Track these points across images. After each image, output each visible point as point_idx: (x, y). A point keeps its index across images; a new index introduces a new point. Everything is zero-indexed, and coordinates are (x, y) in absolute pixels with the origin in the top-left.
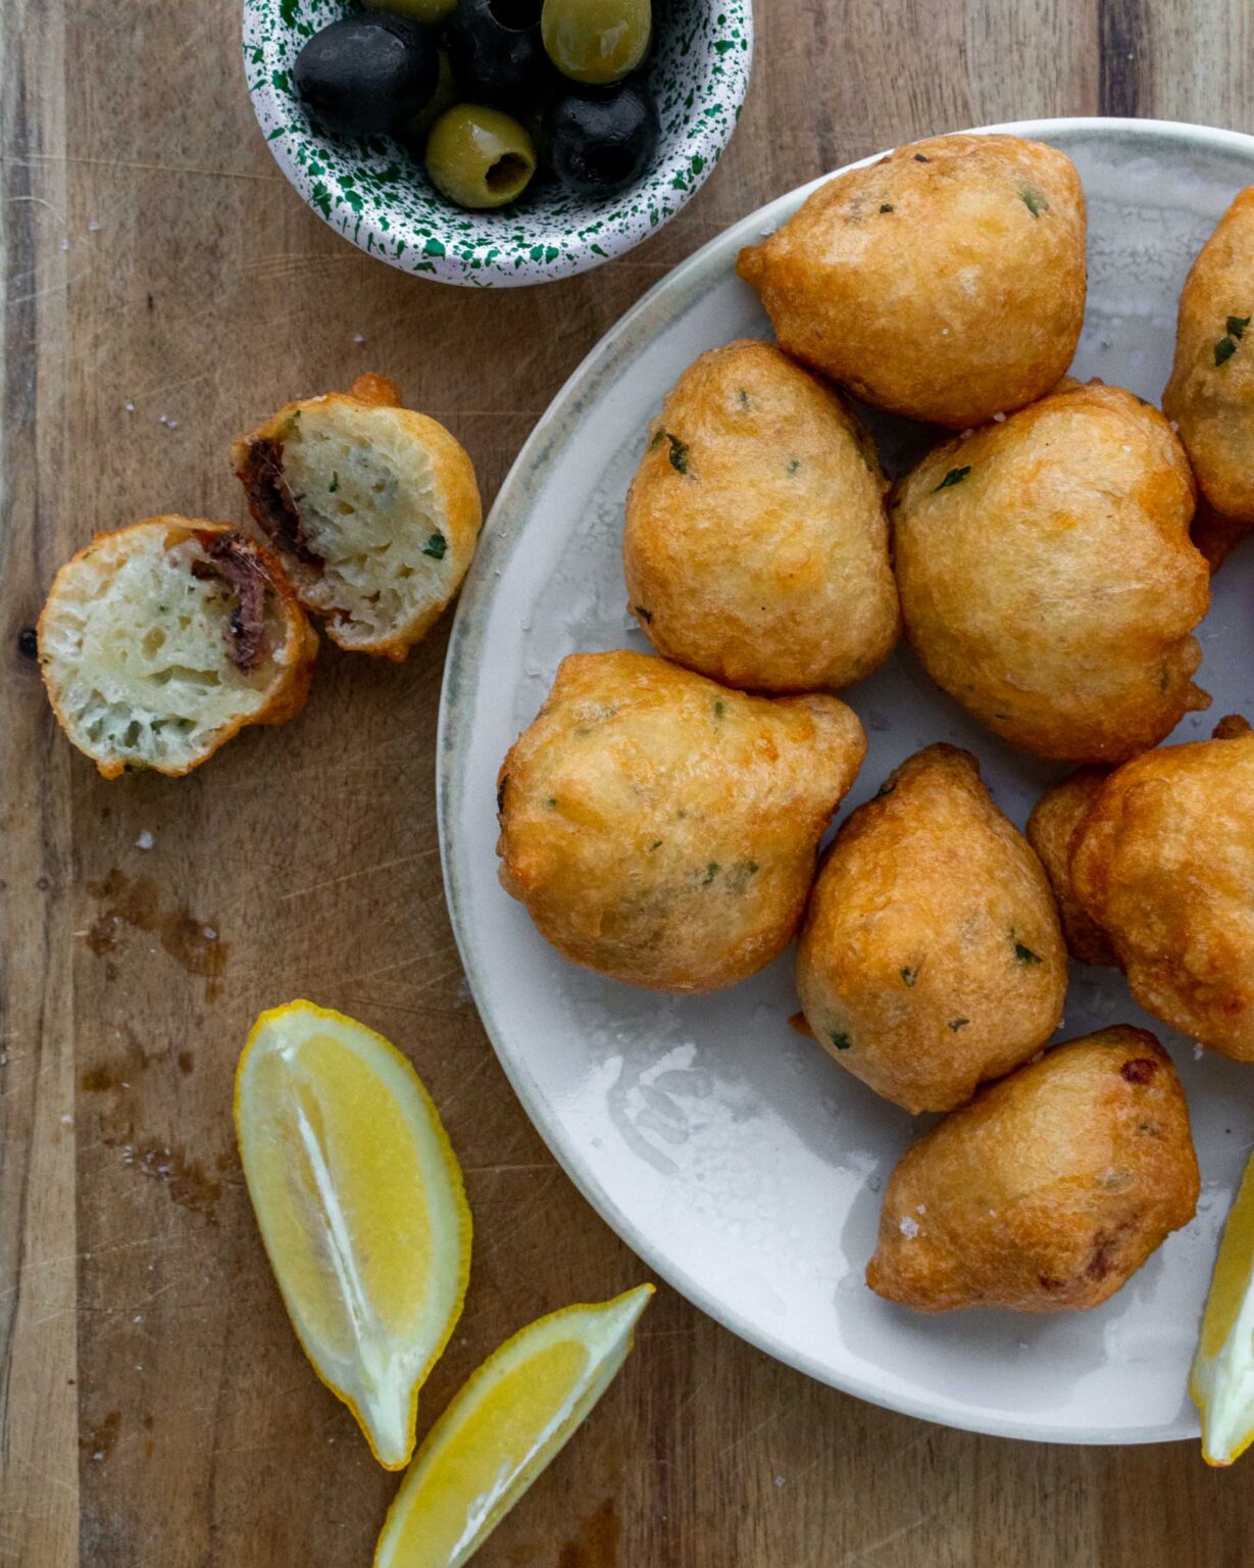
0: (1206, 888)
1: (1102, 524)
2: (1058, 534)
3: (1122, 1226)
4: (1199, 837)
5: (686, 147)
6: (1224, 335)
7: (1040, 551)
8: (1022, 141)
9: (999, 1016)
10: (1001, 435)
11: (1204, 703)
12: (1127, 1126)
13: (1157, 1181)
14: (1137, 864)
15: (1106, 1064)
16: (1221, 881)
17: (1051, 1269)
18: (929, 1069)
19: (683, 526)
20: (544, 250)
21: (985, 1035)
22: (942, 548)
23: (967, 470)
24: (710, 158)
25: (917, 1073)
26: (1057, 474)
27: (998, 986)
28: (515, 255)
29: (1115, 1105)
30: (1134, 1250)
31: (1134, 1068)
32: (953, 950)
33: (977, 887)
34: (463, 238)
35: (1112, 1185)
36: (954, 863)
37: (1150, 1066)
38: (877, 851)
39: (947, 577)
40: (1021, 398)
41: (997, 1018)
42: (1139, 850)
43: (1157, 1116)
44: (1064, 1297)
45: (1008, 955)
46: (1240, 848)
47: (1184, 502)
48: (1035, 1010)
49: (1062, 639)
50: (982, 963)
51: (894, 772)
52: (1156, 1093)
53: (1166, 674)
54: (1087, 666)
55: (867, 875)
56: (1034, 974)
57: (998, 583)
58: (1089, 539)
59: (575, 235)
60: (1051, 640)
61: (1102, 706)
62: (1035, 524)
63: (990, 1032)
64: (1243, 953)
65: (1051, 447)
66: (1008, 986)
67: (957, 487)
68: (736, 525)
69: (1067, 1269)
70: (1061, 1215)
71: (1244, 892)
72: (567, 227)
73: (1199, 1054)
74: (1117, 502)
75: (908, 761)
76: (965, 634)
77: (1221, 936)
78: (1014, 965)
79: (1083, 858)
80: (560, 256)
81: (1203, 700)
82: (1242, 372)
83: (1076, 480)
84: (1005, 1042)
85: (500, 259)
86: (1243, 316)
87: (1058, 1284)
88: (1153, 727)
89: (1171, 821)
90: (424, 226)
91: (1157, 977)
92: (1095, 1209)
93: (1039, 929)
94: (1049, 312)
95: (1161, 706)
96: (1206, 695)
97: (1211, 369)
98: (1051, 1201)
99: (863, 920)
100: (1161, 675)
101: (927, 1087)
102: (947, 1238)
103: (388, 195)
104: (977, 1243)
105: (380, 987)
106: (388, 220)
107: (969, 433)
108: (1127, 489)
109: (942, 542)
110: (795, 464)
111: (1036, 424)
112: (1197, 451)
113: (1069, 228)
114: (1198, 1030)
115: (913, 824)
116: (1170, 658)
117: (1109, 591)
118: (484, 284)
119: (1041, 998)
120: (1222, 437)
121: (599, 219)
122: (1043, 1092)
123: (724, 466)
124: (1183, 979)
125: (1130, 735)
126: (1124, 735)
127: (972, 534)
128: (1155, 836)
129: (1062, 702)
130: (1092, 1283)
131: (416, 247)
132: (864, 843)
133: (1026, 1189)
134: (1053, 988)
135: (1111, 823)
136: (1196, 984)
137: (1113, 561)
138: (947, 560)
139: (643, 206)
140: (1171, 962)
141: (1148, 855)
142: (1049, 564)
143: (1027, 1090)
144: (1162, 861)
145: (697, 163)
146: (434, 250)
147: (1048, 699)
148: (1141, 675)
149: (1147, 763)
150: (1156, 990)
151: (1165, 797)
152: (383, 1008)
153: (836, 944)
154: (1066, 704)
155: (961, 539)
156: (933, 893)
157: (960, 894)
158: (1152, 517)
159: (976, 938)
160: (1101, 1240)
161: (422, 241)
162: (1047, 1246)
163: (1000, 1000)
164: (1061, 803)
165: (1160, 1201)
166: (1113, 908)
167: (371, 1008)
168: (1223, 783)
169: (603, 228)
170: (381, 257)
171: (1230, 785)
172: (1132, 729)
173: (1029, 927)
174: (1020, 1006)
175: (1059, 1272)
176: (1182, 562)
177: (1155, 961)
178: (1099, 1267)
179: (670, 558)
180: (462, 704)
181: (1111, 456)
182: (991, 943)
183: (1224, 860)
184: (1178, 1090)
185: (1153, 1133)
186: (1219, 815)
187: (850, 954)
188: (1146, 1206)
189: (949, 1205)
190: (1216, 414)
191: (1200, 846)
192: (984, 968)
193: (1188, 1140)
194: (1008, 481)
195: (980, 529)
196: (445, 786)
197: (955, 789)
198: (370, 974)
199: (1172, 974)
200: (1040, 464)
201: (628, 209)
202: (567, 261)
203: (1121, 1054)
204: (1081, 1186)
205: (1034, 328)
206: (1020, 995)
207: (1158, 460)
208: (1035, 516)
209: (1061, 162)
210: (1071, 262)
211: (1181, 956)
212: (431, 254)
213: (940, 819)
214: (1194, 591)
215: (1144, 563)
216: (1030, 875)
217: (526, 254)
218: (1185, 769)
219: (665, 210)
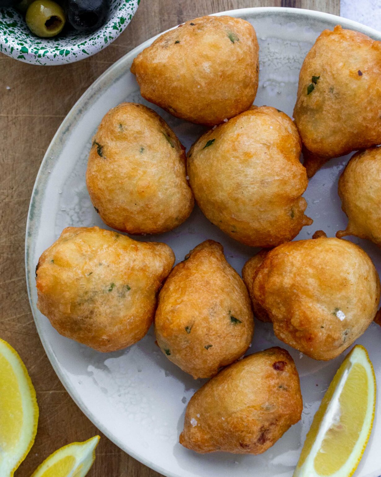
0: (300, 295)
1: (263, 156)
2: (246, 160)
3: (272, 424)
4: (298, 275)
5: (118, 14)
6: (311, 83)
7: (240, 167)
8: (232, 18)
9: (224, 343)
10: (226, 126)
11: (310, 222)
12: (274, 387)
13: (285, 407)
14: (275, 285)
15: (267, 363)
16: (306, 292)
17: (244, 440)
18: (198, 363)
19: (103, 177)
20: (65, 51)
21: (219, 351)
22: (205, 169)
23: (214, 140)
24: (127, 19)
25: (194, 364)
26: (245, 138)
27: (224, 332)
28: (54, 53)
29: (270, 378)
30: (276, 432)
31: (277, 364)
32: (206, 319)
33: (216, 295)
34: (36, 47)
35: (267, 409)
36: (208, 286)
37: (284, 364)
38: (180, 281)
39: (208, 180)
40: (233, 112)
41: (224, 344)
42: (276, 280)
43: (286, 383)
44: (249, 450)
45: (228, 320)
46: (313, 280)
47: (296, 147)
48: (238, 341)
49: (251, 200)
50: (217, 324)
51: (191, 251)
52: (286, 374)
53: (293, 212)
54: (262, 210)
55: (176, 291)
56: (238, 328)
57: (225, 181)
58: (258, 161)
59: (76, 46)
60: (247, 201)
61: (269, 225)
62: (237, 157)
63: (221, 350)
64: (312, 319)
65: (243, 129)
66: (228, 332)
67: (210, 147)
68: (122, 175)
69: (250, 440)
70: (248, 420)
71: (314, 296)
72: (75, 43)
73: (301, 356)
74: (268, 147)
75: (196, 247)
76: (216, 201)
77: (304, 312)
78: (230, 324)
79: (257, 282)
80: (70, 54)
81: (309, 221)
82: (316, 97)
83: (252, 140)
84: (227, 353)
85: (48, 54)
86: (317, 76)
87: (246, 446)
88: (290, 232)
89: (288, 269)
90: (21, 42)
91: (282, 327)
92: (261, 418)
93: (241, 311)
94: (240, 79)
95: (292, 224)
96: (310, 219)
97: (305, 96)
98: (244, 415)
99: (172, 308)
100: (291, 212)
101: (199, 369)
102: (207, 427)
103: (10, 31)
104: (218, 429)
105: (10, 324)
106: (8, 39)
107: (215, 127)
108: (272, 142)
109: (205, 168)
110: (142, 149)
111: (238, 121)
112: (300, 127)
113: (248, 48)
114: (298, 347)
115: (194, 271)
116: (294, 205)
117: (267, 181)
118: (43, 64)
119: (241, 336)
120: (309, 122)
121: (86, 40)
122: (243, 373)
123: (116, 153)
124: (291, 328)
125: (281, 235)
126: (279, 236)
127: (215, 163)
128: (282, 274)
129: (254, 224)
130: (259, 445)
131: (17, 49)
132: (176, 279)
133: (235, 410)
134: (246, 332)
135: (267, 269)
136: (296, 331)
137: (268, 169)
138: (207, 174)
139: (102, 36)
140: (287, 322)
141: (279, 281)
142: (244, 172)
143: (237, 373)
144: (284, 284)
145: (122, 20)
146: (24, 51)
147: (249, 223)
148: (283, 212)
149: (283, 247)
150: (283, 332)
151: (286, 259)
152: (11, 332)
153: (163, 317)
154: (256, 225)
155: (212, 165)
156: (199, 298)
157: (209, 298)
158: (282, 152)
159: (215, 315)
160: (263, 429)
161: (20, 47)
162: (242, 432)
163: (224, 338)
164: (255, 262)
165: (287, 414)
166: (267, 301)
167: (6, 332)
168: (308, 255)
169: (87, 43)
170: (6, 53)
171: (311, 256)
172: (282, 233)
173: (237, 310)
174: (233, 340)
175: (247, 441)
176: (294, 168)
177: (281, 321)
178: (262, 439)
179: (99, 189)
180: (35, 219)
181: (265, 131)
182: (221, 316)
183: (307, 284)
184: (295, 373)
185: (284, 389)
186: (306, 267)
187: (167, 321)
188: (280, 416)
189: (208, 414)
190: (307, 113)
191: (298, 279)
192: (218, 326)
193: (299, 390)
194: (227, 142)
195: (218, 161)
196: (28, 250)
197: (211, 258)
198: (7, 319)
199: (288, 327)
200: (238, 135)
201: (96, 37)
202: (73, 56)
203: (274, 359)
204: (256, 409)
205: (234, 86)
206: (232, 336)
207: (284, 131)
208: (238, 155)
209: (246, 25)
210: (249, 60)
211: (290, 320)
212: (23, 52)
213: (205, 269)
214: (301, 178)
215: (279, 170)
216: (239, 290)
217: (58, 53)
218: (295, 250)
219: (110, 37)
